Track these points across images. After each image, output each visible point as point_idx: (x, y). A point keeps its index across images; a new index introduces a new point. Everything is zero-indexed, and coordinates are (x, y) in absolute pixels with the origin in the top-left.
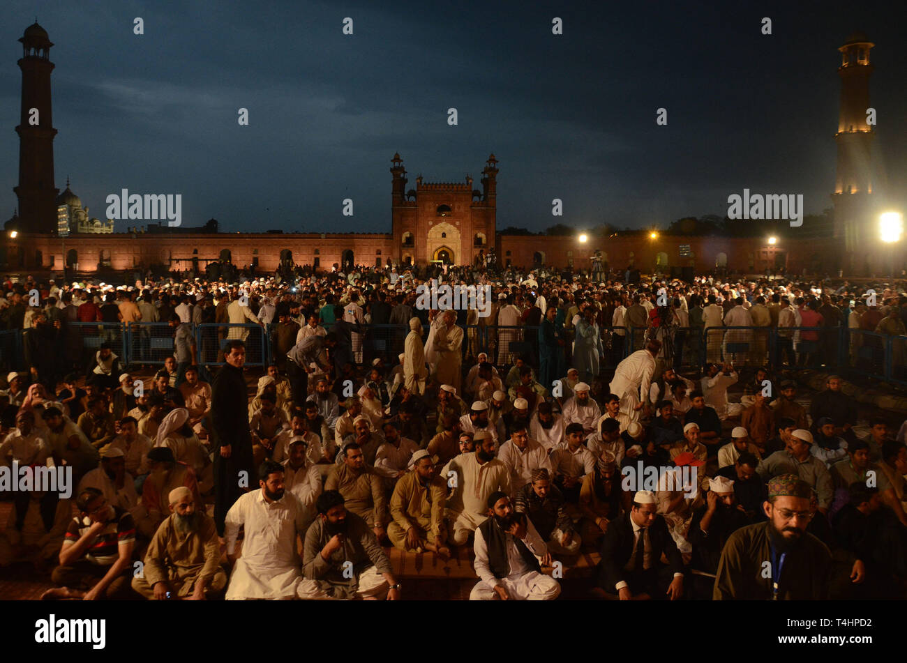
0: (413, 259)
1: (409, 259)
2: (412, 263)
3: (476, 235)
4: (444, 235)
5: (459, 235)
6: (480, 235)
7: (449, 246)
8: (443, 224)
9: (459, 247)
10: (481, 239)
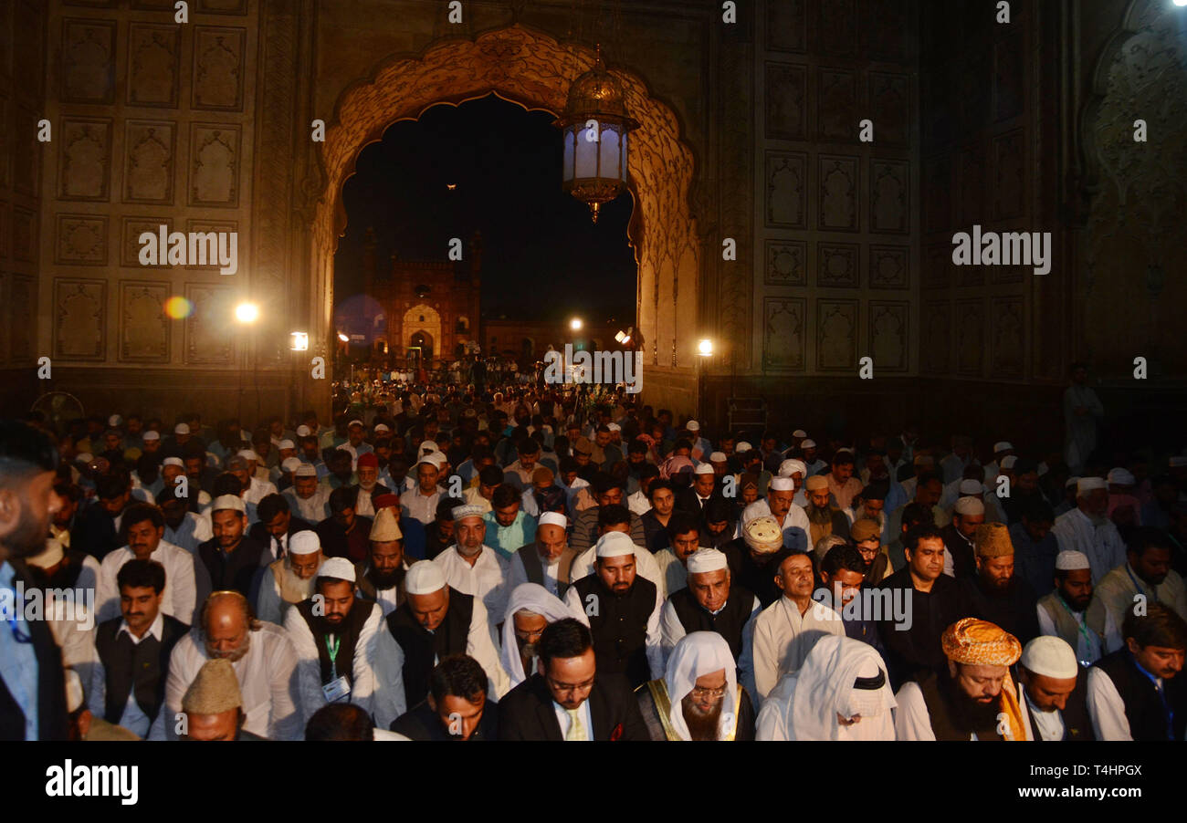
0: (386, 345)
1: (382, 346)
2: (386, 350)
3: (458, 319)
4: (422, 319)
5: (439, 319)
6: (463, 319)
7: (428, 330)
8: (421, 306)
9: (439, 332)
10: (463, 323)
